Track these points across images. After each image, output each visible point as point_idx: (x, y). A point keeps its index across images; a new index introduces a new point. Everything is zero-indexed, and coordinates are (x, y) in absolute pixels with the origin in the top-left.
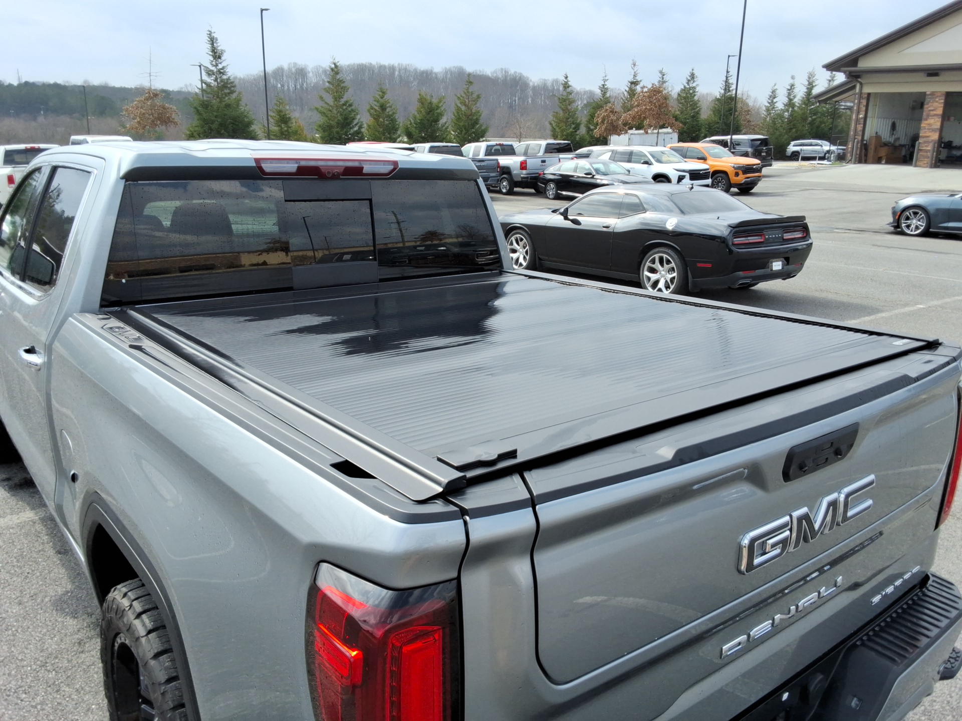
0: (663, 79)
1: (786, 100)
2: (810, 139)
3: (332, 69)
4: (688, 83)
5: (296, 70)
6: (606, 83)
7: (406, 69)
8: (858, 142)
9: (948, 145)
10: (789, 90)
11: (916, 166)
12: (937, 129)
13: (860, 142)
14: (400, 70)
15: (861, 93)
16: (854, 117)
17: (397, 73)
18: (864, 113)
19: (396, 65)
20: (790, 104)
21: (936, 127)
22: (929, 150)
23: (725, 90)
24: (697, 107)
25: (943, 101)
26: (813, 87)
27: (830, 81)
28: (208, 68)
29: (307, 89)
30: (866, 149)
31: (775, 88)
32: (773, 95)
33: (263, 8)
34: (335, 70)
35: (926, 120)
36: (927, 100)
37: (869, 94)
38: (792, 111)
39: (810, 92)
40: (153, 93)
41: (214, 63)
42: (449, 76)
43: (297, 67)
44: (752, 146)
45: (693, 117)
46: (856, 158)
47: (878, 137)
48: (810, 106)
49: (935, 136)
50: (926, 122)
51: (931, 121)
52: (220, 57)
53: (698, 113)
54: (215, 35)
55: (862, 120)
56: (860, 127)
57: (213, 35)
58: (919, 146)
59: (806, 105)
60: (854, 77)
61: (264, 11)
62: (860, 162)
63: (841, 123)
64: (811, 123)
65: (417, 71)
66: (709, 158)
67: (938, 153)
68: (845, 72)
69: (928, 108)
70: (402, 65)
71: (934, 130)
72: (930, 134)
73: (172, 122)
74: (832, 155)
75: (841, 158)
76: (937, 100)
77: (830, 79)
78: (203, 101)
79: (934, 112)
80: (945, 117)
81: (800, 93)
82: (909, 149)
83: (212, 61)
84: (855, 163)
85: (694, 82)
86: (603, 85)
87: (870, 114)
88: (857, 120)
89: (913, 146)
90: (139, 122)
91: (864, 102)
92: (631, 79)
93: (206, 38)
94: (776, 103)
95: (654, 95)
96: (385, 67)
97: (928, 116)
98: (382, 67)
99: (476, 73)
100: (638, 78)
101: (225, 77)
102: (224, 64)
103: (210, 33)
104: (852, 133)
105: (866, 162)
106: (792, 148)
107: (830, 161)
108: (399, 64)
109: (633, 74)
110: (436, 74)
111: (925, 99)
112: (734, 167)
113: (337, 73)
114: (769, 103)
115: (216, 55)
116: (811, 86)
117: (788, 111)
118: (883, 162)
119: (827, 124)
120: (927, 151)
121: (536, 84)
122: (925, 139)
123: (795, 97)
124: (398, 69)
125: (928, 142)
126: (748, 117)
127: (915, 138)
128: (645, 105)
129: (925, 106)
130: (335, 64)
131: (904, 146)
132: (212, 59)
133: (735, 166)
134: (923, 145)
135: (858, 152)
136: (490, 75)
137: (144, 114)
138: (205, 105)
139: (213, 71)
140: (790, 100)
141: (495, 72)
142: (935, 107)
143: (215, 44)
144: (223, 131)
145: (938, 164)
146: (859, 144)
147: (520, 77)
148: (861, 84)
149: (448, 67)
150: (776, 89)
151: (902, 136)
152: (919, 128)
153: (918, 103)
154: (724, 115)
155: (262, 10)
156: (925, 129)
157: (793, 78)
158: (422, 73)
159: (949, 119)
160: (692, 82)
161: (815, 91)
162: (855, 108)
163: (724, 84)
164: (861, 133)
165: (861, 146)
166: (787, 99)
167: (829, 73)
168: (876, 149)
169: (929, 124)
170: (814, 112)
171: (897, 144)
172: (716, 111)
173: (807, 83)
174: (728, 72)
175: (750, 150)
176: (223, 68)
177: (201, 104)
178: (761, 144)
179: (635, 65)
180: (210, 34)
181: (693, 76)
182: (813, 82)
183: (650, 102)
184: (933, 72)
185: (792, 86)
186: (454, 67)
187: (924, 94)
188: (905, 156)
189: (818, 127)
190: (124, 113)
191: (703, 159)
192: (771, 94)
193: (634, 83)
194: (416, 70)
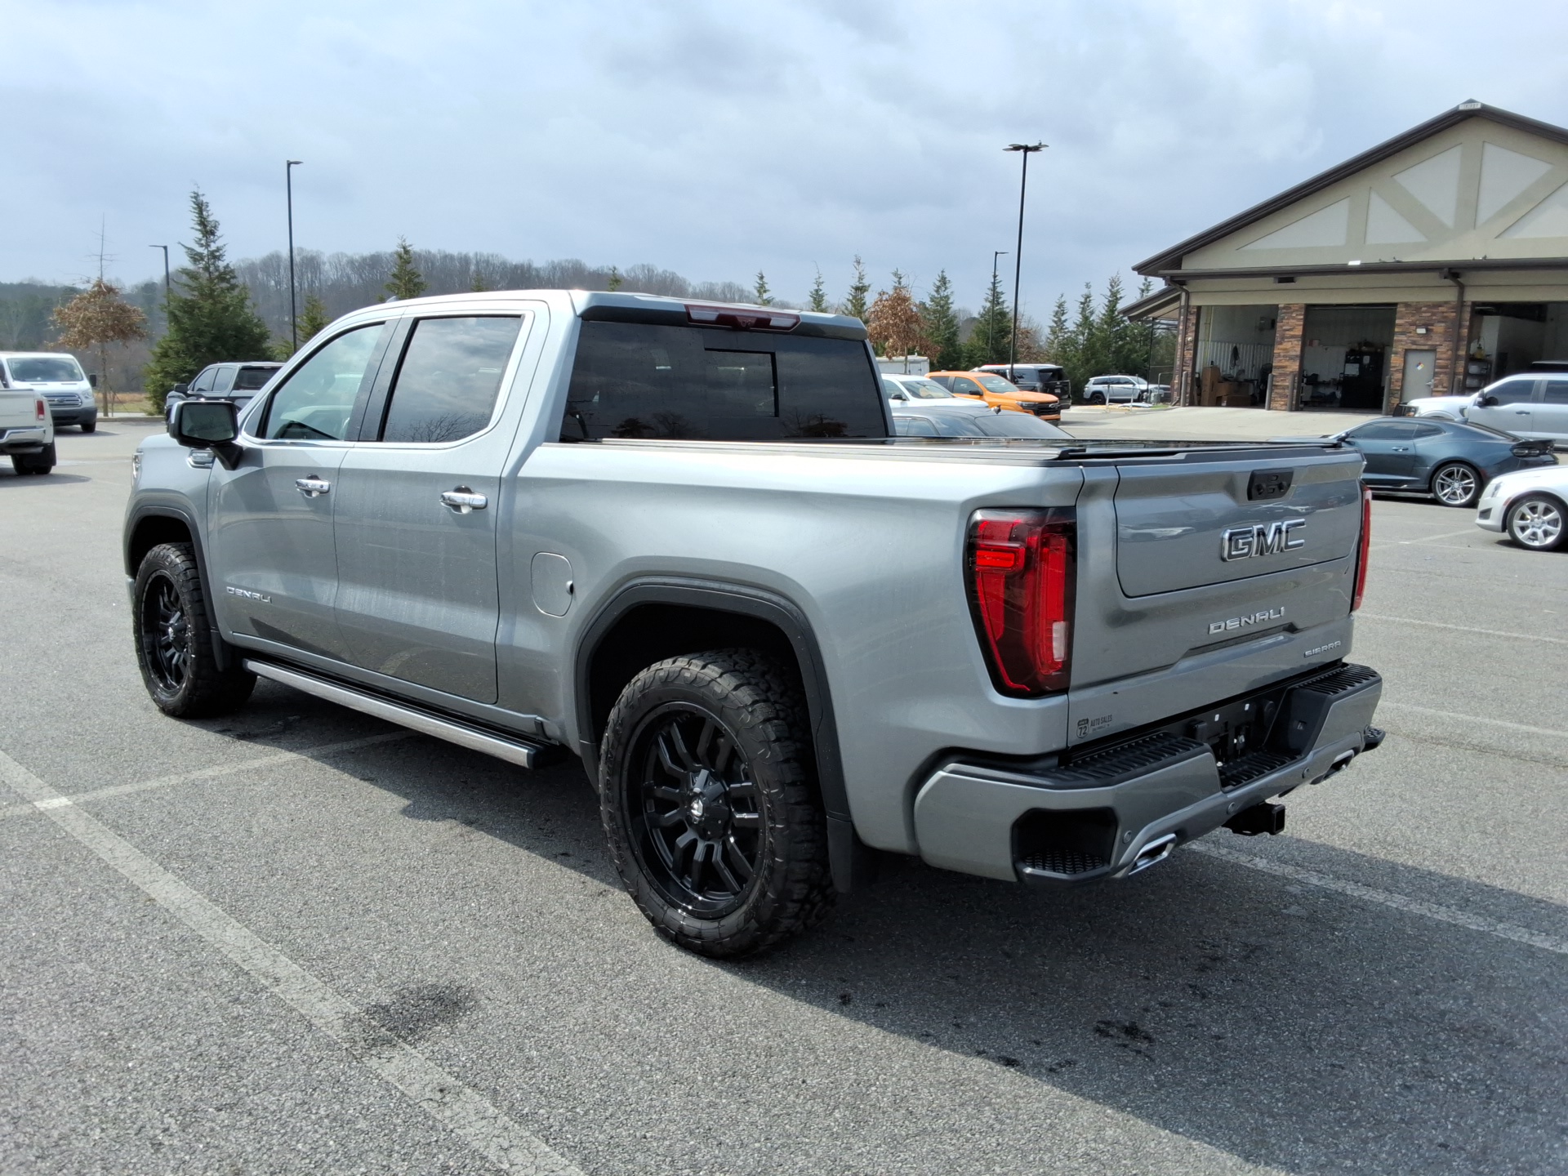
0: (900, 283)
1: (1078, 318)
2: (1117, 374)
3: (400, 257)
4: (937, 291)
5: (302, 259)
6: (821, 287)
7: (487, 262)
8: (1187, 374)
9: (1313, 380)
10: (1082, 303)
11: (1269, 409)
12: (1297, 356)
13: (1190, 375)
14: (477, 263)
15: (1188, 306)
16: (1180, 340)
17: (473, 268)
18: (1193, 334)
19: (471, 255)
20: (1085, 323)
21: (1294, 353)
22: (1288, 386)
23: (992, 302)
24: (953, 326)
25: (1302, 317)
26: (1117, 299)
27: (1143, 291)
28: (192, 250)
29: (320, 290)
30: (1199, 387)
31: (1063, 300)
32: (1061, 310)
33: (292, 160)
34: (405, 256)
35: (1281, 344)
36: (1281, 314)
37: (1199, 308)
38: (1089, 334)
39: (1115, 306)
40: (106, 287)
41: (203, 242)
42: (558, 274)
43: (304, 254)
44: (1041, 379)
45: (949, 339)
46: (1185, 398)
47: (1214, 368)
48: (1114, 327)
49: (1294, 366)
50: (1281, 347)
51: (1287, 345)
52: (212, 233)
53: (954, 334)
54: (204, 199)
55: (1191, 344)
56: (1189, 355)
57: (201, 198)
58: (1272, 381)
59: (1109, 325)
60: (1178, 283)
61: (292, 165)
62: (1192, 404)
63: (1160, 351)
64: (1118, 351)
65: (506, 267)
66: (987, 393)
67: (1300, 390)
68: (1164, 277)
69: (1281, 327)
70: (481, 255)
71: (1292, 358)
72: (1287, 363)
73: (135, 332)
74: (1153, 394)
75: (1165, 399)
76: (1294, 315)
77: (1143, 287)
78: (186, 302)
79: (1292, 333)
80: (1306, 341)
81: (1099, 308)
82: (1258, 386)
83: (200, 240)
84: (1184, 406)
85: (946, 288)
86: (817, 291)
87: (1201, 336)
88: (1185, 344)
89: (1265, 382)
90: (80, 332)
91: (1193, 318)
92: (855, 282)
93: (190, 205)
94: (1065, 321)
95: (899, 305)
96: (452, 258)
97: (1283, 338)
98: (447, 258)
99: (602, 270)
100: (866, 282)
101: (221, 264)
102: (219, 243)
103: (196, 196)
104: (1178, 363)
105: (1200, 404)
106: (1091, 386)
107: (1150, 403)
108: (476, 254)
109: (858, 275)
110: (537, 270)
111: (1277, 315)
112: (1022, 406)
113: (408, 262)
114: (1055, 322)
115: (207, 229)
116: (1114, 298)
117: (1083, 334)
118: (1224, 404)
119: (1139, 354)
120: (1284, 388)
121: (698, 290)
122: (1281, 371)
123: (1092, 313)
124: (474, 261)
125: (1285, 375)
126: (1026, 341)
127: (1266, 370)
128: (886, 319)
129: (1279, 324)
130: (404, 248)
131: (1251, 381)
132: (200, 236)
133: (1024, 404)
134: (1278, 379)
135: (1189, 390)
136: (625, 275)
137: (90, 319)
138: (189, 308)
139: (202, 254)
140: (1086, 318)
141: (633, 269)
142: (1292, 327)
143: (204, 213)
144: (219, 349)
145: (1302, 406)
146: (1189, 379)
147: (672, 280)
148: (1188, 294)
149: (556, 261)
150: (1064, 302)
151: (1248, 367)
152: (1271, 356)
153: (1267, 321)
154: (993, 338)
155: (289, 164)
156: (1279, 356)
157: (1088, 286)
158: (516, 267)
159: (1311, 344)
160: (943, 289)
161: (1121, 306)
162: (1181, 327)
163: (990, 292)
164: (1190, 363)
165: (1192, 380)
166: (1080, 316)
167: (1142, 277)
168: (1213, 385)
169: (1285, 350)
170: (1121, 336)
171: (1242, 378)
172: (982, 333)
173: (1109, 294)
174: (995, 276)
175: (1038, 385)
176: (218, 249)
177: (182, 307)
178: (1052, 376)
179: (858, 263)
180: (195, 198)
181: (944, 281)
182: (1118, 292)
183: (893, 314)
184: (1286, 277)
185: (1088, 297)
186: (567, 261)
187: (1276, 307)
188: (1253, 395)
189: (1127, 357)
190: (55, 317)
191: (978, 394)
192: (1057, 309)
193: (860, 289)
194: (504, 264)
